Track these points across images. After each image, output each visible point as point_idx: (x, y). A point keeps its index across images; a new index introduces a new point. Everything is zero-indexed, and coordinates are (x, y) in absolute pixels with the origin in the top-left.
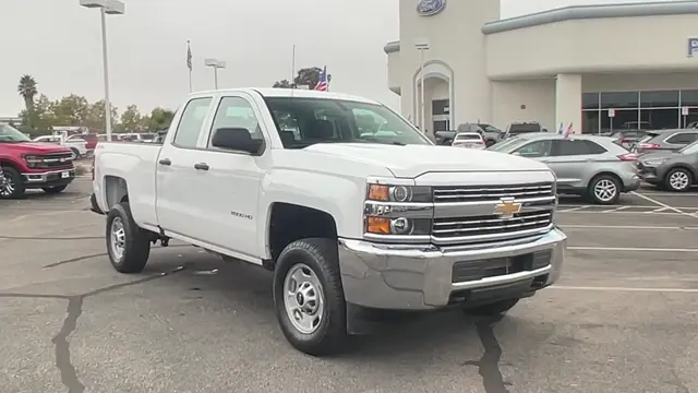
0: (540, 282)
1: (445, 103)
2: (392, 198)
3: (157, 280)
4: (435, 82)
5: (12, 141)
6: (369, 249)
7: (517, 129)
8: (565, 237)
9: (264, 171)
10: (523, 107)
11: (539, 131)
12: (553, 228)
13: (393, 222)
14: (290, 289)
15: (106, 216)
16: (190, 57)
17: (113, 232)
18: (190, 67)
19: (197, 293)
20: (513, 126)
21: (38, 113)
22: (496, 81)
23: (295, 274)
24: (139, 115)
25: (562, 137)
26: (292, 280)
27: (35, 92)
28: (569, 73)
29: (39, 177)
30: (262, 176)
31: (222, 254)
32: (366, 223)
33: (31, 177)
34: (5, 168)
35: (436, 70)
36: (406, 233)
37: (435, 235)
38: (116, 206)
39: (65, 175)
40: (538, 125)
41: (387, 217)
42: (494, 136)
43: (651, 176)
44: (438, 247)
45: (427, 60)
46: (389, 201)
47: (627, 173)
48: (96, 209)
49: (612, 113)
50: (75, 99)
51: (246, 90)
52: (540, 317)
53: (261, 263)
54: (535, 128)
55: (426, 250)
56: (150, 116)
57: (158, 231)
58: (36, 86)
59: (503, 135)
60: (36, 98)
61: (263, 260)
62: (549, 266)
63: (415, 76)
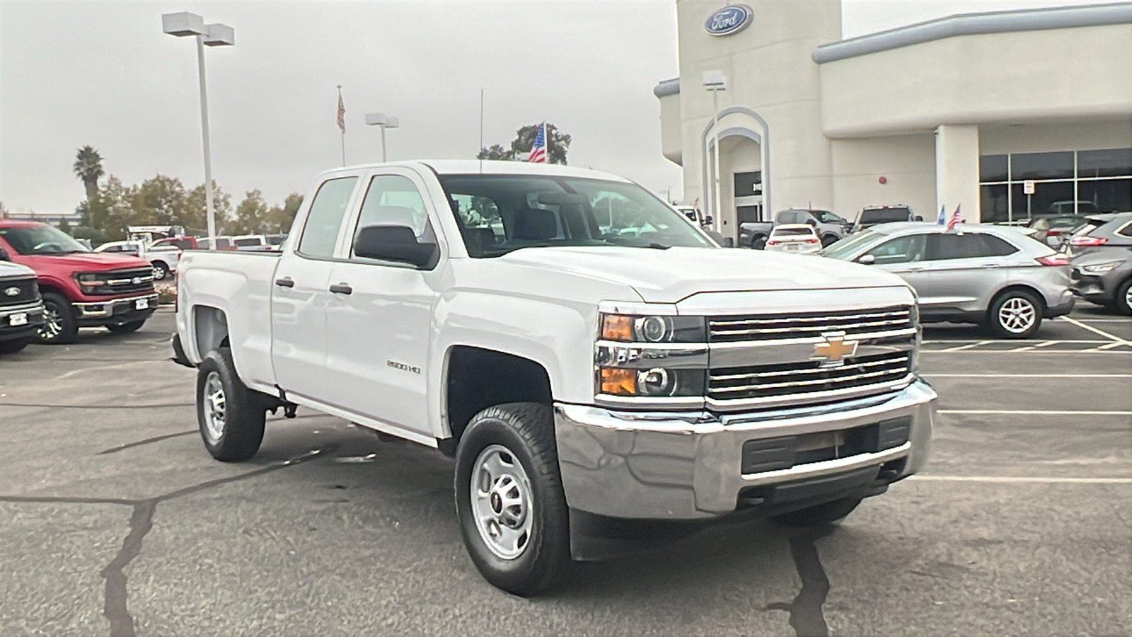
0: (893, 471)
1: (755, 177)
2: (641, 337)
3: (276, 473)
4: (737, 143)
5: (57, 251)
6: (604, 420)
7: (872, 218)
8: (934, 395)
9: (438, 294)
10: (883, 181)
11: (906, 220)
12: (912, 382)
13: (643, 377)
14: (480, 486)
15: (196, 370)
16: (341, 110)
17: (207, 397)
18: (342, 127)
19: (339, 493)
20: (865, 211)
21: (105, 206)
22: (837, 138)
23: (489, 462)
24: (264, 205)
25: (943, 229)
26: (483, 471)
27: (100, 173)
28: (959, 124)
29: (100, 308)
30: (434, 302)
31: (378, 432)
32: (599, 378)
33: (87, 308)
34: (48, 295)
35: (739, 123)
36: (665, 394)
37: (713, 396)
38: (212, 355)
39: (142, 304)
40: (907, 209)
41: (632, 368)
42: (835, 229)
43: (1093, 290)
44: (717, 415)
45: (722, 107)
46: (636, 341)
47: (1053, 287)
48: (182, 359)
49: (1029, 187)
50: (162, 182)
51: (413, 163)
52: (898, 528)
53: (435, 445)
54: (901, 215)
55: (698, 421)
56: (282, 207)
57: (276, 393)
58: (101, 162)
59: (850, 228)
60: (102, 181)
61: (438, 439)
62: (908, 445)
63: (706, 134)
